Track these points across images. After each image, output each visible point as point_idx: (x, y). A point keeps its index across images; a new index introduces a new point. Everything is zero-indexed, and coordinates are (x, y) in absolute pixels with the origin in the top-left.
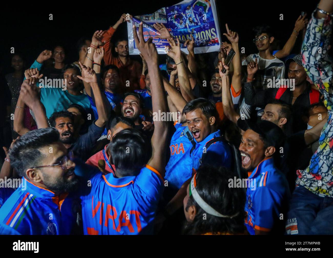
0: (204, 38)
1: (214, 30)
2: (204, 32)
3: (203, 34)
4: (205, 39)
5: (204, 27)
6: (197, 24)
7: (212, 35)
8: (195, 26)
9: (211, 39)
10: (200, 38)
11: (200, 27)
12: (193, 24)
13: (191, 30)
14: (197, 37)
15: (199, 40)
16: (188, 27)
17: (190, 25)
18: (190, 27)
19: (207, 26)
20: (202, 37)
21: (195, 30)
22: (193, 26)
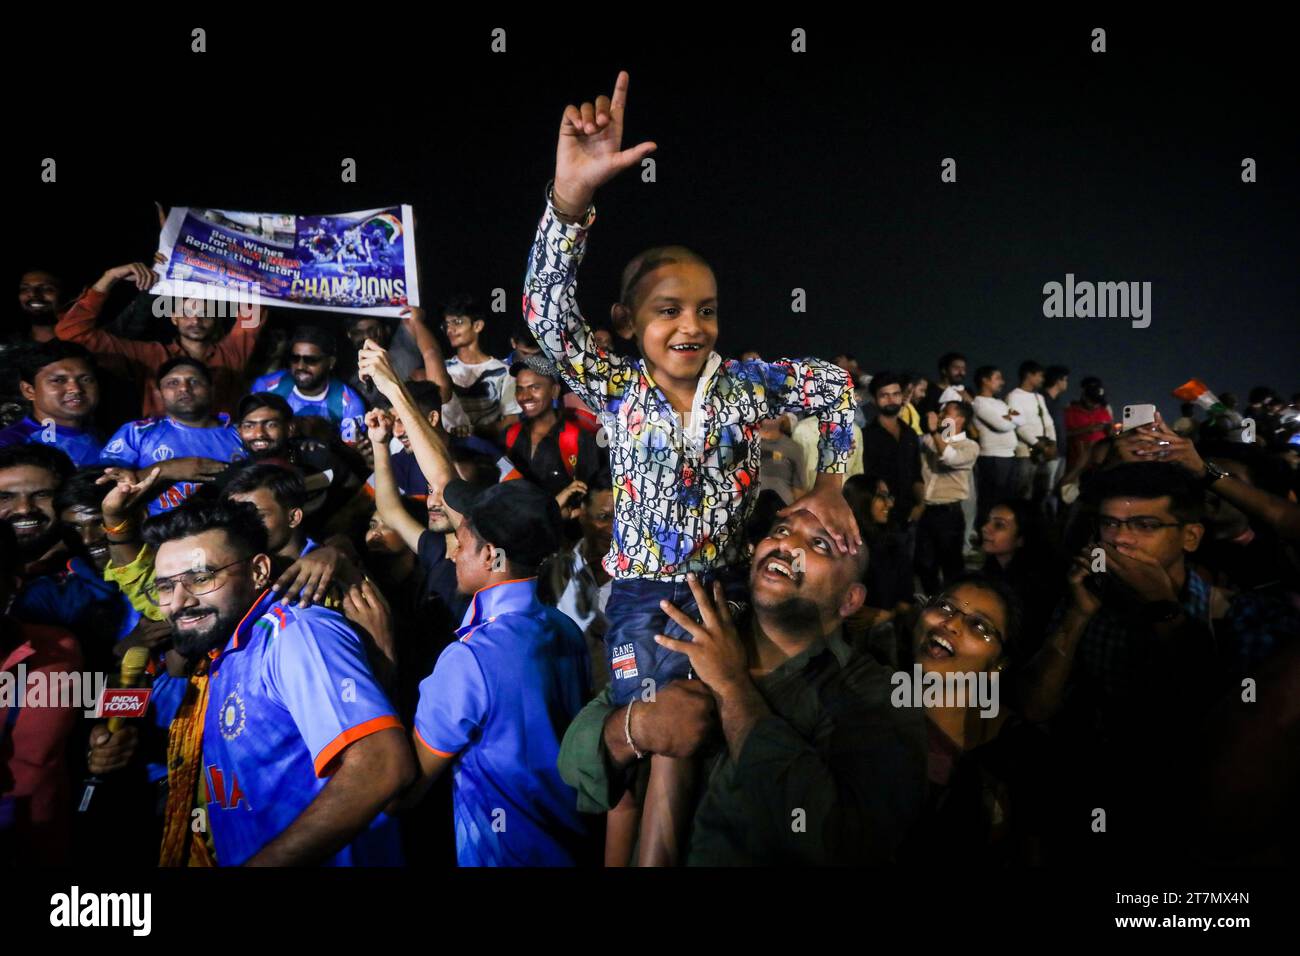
0: (374, 293)
1: (402, 284)
2: (376, 281)
3: (373, 283)
4: (377, 295)
5: (379, 269)
6: (363, 258)
7: (394, 291)
8: (357, 261)
9: (390, 297)
10: (364, 292)
11: (370, 267)
12: (354, 256)
13: (346, 269)
14: (358, 287)
15: (360, 295)
16: (340, 259)
17: (346, 257)
18: (344, 261)
19: (387, 271)
20: (370, 291)
21: (356, 269)
22: (352, 261)
